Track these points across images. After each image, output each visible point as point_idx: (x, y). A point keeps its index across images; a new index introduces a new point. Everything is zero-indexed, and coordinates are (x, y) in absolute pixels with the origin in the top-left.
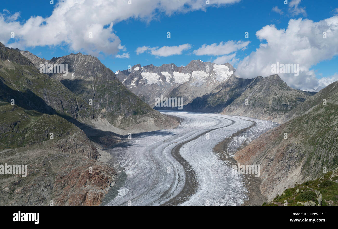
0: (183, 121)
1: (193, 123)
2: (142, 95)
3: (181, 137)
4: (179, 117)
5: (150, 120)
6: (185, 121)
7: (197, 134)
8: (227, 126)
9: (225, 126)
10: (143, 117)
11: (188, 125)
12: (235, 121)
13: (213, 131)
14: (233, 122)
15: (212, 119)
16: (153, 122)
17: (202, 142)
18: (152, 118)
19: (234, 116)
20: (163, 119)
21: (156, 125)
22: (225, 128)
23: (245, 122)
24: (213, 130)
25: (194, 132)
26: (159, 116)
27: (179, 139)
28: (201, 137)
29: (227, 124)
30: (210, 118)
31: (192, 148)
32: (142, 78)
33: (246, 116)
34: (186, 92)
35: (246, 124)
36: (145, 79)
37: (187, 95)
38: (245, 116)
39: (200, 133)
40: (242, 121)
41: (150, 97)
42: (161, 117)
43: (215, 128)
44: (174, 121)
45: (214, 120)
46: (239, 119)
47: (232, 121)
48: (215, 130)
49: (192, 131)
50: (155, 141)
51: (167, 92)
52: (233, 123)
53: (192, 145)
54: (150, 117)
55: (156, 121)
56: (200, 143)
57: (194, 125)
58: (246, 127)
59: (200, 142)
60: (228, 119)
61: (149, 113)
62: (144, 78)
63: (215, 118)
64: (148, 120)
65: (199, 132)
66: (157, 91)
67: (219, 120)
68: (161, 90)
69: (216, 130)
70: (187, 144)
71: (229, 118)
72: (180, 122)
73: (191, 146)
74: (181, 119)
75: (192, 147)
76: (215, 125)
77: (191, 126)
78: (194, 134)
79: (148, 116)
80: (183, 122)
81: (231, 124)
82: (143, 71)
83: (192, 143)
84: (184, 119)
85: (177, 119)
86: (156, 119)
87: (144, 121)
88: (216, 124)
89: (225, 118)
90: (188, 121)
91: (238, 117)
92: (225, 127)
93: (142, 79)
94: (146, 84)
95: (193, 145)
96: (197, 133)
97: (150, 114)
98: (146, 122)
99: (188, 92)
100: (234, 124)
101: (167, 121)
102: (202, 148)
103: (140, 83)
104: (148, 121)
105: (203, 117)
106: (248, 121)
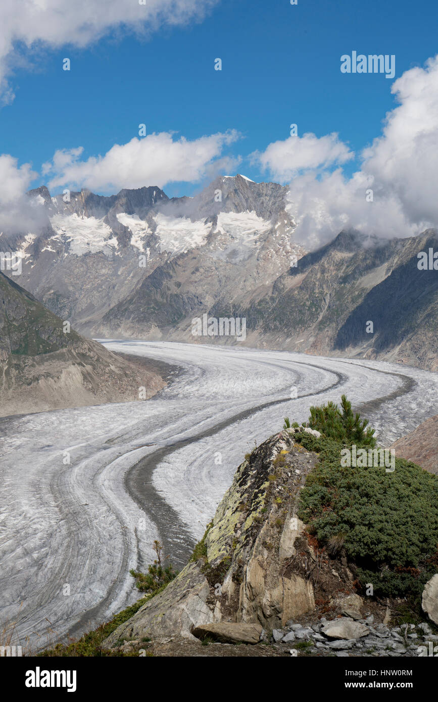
0: (177, 376)
1: (210, 382)
2: (50, 289)
3: (166, 429)
4: (166, 361)
5: (69, 373)
6: (184, 377)
7: (219, 417)
8: (318, 393)
9: (311, 391)
10: (47, 361)
11: (195, 388)
12: (349, 374)
13: (272, 408)
14: (341, 378)
15: (275, 369)
16: (79, 378)
17: (232, 446)
18: (74, 364)
19: (347, 360)
20: (112, 367)
21: (89, 390)
22: (313, 397)
23: (380, 379)
24: (272, 403)
25: (210, 410)
26: (98, 360)
27: (158, 433)
28: (229, 428)
29: (319, 387)
30: (269, 367)
31: (196, 464)
32: (54, 233)
33: (386, 361)
34: (197, 280)
35: (383, 385)
36: (62, 236)
37: (200, 290)
38: (383, 360)
39: (228, 414)
40: (371, 375)
41: (77, 296)
42: (106, 362)
43: (280, 398)
44: (149, 374)
45: (281, 373)
46: (361, 371)
47: (340, 376)
48: (278, 406)
49: (204, 408)
50: (78, 441)
51: (135, 281)
52: (339, 383)
53: (198, 454)
54: (70, 362)
55: (89, 374)
56: (223, 447)
57: (215, 390)
58: (380, 397)
59: (226, 444)
60: (325, 369)
61: (64, 350)
62: (60, 232)
63: (282, 367)
64: (61, 372)
65: (226, 411)
66: (103, 275)
67: (295, 372)
68: (115, 274)
69: (283, 404)
70: (181, 450)
71: (328, 367)
72: (169, 379)
73: (193, 458)
74: (174, 368)
75: (195, 461)
76: (280, 387)
77: (203, 391)
78: (208, 418)
79: (62, 357)
80: (177, 380)
81: (334, 386)
82: (55, 211)
83: (198, 449)
84: (181, 369)
85: (161, 367)
86: (89, 368)
87: (48, 375)
88: (284, 387)
89: (318, 364)
90: (193, 375)
91: (359, 362)
92: (311, 394)
93: (53, 238)
94: (66, 255)
95: (201, 455)
96: (218, 415)
97: (70, 351)
98: (56, 378)
99: (200, 280)
100: (342, 385)
101: (126, 375)
102: (230, 463)
103: (45, 248)
104: (63, 376)
105: (244, 362)
106: (390, 377)
